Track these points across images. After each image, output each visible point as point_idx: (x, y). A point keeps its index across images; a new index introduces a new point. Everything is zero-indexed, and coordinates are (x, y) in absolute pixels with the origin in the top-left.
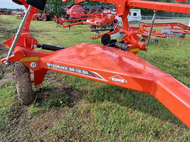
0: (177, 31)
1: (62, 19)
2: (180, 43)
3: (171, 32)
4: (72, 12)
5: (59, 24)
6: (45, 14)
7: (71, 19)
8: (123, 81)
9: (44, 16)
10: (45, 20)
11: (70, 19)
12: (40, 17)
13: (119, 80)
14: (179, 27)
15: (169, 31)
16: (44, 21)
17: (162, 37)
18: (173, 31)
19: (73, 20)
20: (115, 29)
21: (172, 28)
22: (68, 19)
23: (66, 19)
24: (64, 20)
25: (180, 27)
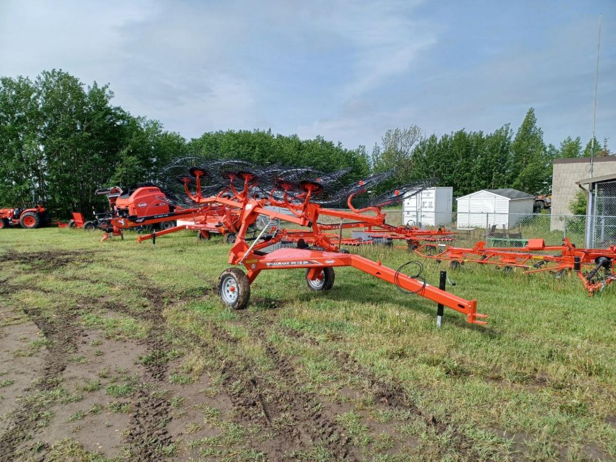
0: (377, 234)
1: (119, 221)
2: (385, 253)
3: (369, 237)
4: (136, 202)
5: (111, 234)
6: (35, 210)
7: (143, 221)
8: (333, 262)
9: (32, 214)
10: (32, 225)
11: (141, 221)
12: (17, 217)
13: (331, 262)
14: (377, 228)
15: (364, 236)
16: (27, 228)
17: (354, 245)
18: (372, 234)
19: (147, 222)
20: (275, 237)
21: (370, 231)
22: (134, 221)
23: (131, 221)
24: (126, 222)
25: (379, 228)
